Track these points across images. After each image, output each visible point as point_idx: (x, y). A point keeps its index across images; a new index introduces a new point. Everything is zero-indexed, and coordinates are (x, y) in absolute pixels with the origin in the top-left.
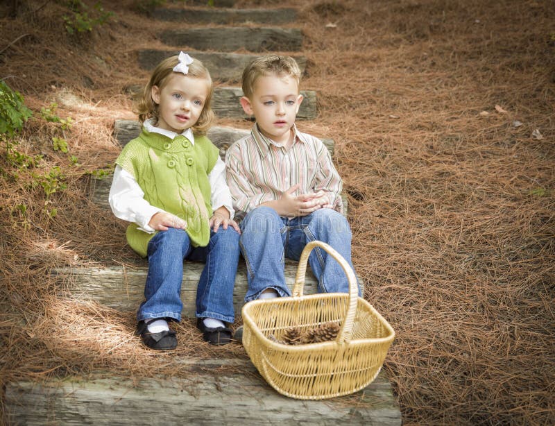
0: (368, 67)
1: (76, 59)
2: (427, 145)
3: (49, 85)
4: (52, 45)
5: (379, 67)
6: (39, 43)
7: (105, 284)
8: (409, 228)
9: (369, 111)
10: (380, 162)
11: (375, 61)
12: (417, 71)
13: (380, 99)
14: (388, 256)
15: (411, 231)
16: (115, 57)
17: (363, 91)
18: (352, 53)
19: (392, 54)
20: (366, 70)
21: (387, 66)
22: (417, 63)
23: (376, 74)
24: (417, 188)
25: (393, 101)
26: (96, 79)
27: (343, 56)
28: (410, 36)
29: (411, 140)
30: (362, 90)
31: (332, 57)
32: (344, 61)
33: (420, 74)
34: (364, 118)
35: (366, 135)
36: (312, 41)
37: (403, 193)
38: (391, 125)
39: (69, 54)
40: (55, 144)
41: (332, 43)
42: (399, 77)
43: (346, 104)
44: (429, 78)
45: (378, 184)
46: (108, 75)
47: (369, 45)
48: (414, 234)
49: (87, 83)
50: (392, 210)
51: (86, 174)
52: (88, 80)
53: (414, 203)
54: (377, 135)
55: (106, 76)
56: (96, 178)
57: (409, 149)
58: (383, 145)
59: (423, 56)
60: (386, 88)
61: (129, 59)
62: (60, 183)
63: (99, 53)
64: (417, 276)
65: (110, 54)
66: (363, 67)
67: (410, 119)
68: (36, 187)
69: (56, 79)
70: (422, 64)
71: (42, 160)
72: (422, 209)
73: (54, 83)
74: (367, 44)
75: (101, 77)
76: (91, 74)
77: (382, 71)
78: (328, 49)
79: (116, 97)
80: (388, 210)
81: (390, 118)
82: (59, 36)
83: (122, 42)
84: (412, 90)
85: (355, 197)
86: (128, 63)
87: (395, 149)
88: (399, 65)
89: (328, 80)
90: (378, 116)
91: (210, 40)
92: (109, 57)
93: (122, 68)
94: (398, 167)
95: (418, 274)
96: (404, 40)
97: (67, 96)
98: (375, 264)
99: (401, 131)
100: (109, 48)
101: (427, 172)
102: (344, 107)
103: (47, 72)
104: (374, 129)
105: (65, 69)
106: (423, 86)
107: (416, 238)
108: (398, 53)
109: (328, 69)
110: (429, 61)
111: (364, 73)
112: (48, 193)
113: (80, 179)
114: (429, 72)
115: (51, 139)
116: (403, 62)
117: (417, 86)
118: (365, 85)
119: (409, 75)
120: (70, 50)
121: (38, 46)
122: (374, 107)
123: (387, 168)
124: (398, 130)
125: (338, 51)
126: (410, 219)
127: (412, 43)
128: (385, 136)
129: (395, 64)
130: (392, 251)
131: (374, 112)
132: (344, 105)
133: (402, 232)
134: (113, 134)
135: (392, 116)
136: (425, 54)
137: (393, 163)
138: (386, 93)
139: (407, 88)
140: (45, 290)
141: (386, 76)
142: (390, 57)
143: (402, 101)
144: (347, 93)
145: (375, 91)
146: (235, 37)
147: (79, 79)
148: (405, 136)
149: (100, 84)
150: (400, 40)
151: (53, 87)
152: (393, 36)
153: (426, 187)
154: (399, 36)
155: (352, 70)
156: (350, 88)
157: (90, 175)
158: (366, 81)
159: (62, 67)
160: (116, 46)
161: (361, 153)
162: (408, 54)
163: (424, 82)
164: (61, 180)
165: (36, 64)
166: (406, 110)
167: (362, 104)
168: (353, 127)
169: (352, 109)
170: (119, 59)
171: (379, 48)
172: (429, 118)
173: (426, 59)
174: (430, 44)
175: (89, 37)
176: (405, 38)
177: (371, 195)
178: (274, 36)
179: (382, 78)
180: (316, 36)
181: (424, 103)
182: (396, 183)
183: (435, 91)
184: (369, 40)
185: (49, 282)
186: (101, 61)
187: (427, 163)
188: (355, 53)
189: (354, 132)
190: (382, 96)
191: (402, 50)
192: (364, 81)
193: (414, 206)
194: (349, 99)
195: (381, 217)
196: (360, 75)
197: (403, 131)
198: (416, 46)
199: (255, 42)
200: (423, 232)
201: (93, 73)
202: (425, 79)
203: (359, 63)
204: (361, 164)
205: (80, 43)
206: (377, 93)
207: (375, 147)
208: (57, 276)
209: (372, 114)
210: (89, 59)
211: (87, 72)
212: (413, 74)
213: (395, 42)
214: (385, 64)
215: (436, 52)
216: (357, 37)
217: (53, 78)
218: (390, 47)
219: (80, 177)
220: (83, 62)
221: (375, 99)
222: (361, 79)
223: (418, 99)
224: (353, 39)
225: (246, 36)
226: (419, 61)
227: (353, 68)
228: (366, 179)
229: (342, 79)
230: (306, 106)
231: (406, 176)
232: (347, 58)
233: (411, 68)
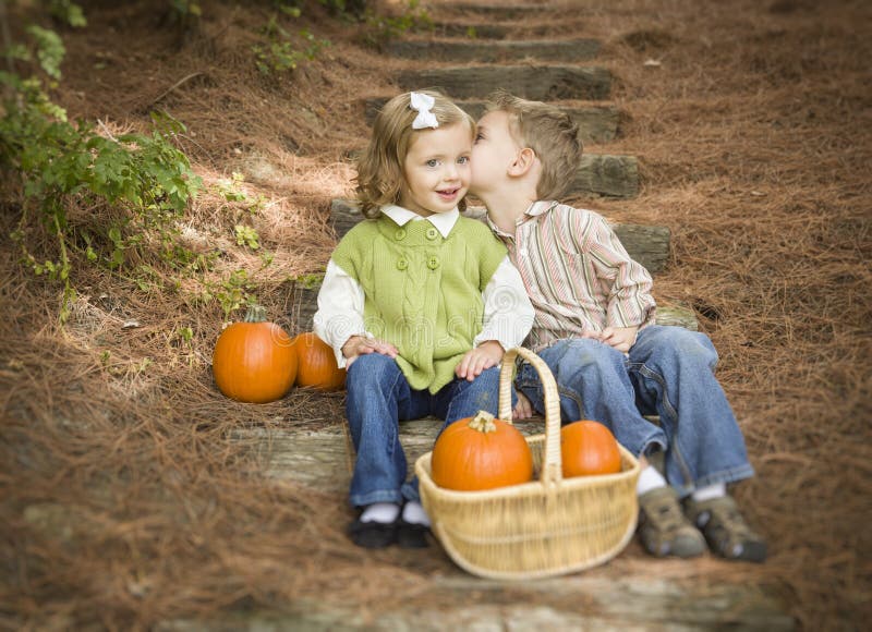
0: (712, 122)
1: (273, 110)
2: (813, 236)
3: (232, 148)
4: (236, 90)
5: (729, 122)
6: (216, 86)
7: (319, 454)
8: (796, 362)
9: (718, 185)
10: (742, 262)
11: (721, 112)
12: (788, 125)
13: (735, 168)
14: (767, 408)
15: (800, 367)
16: (331, 109)
17: (707, 157)
18: (686, 101)
19: (747, 103)
20: (709, 125)
21: (741, 120)
22: (786, 115)
23: (726, 132)
24: (804, 301)
25: (755, 170)
26: (302, 140)
27: (674, 107)
28: (772, 76)
29: (788, 228)
30: (705, 154)
31: (657, 107)
32: (675, 113)
33: (792, 131)
34: (711, 196)
35: (717, 220)
36: (626, 85)
37: (783, 308)
38: (755, 206)
39: (262, 104)
40: (240, 235)
41: (654, 87)
42: (760, 136)
43: (684, 176)
44: (807, 136)
45: (742, 294)
46: (321, 135)
47: (712, 89)
48: (806, 372)
49: (289, 146)
50: (768, 335)
51: (288, 281)
52: (290, 143)
53: (799, 323)
54: (735, 221)
55: (317, 136)
56: (302, 287)
57: (786, 241)
58: (745, 235)
59: (795, 104)
60: (742, 150)
61: (352, 113)
62: (246, 295)
63: (307, 102)
64: (815, 439)
65: (323, 104)
66: (705, 122)
67: (784, 197)
68: (210, 301)
69: (242, 138)
70: (793, 115)
71: (219, 260)
72: (813, 333)
73: (238, 145)
74: (709, 87)
75: (310, 137)
76: (295, 132)
77: (733, 127)
78: (650, 96)
79: (332, 167)
80: (760, 334)
81: (752, 195)
82: (247, 76)
83: (341, 87)
84: (781, 154)
85: (707, 315)
86: (350, 118)
87: (764, 242)
88: (760, 118)
89: (654, 141)
90: (732, 193)
91: (473, 85)
92: (322, 109)
93: (342, 126)
94: (771, 268)
95: (818, 435)
96: (764, 82)
97: (258, 165)
98: (748, 421)
99: (770, 215)
100: (321, 96)
101: (817, 276)
102: (681, 180)
103: (229, 129)
104: (729, 211)
105: (255, 125)
106: (799, 148)
107: (808, 380)
108: (756, 101)
109: (652, 125)
110: (805, 112)
111: (706, 129)
112: (227, 310)
113: (278, 289)
114: (805, 128)
115: (233, 228)
116: (763, 114)
117: (789, 148)
118: (709, 148)
119: (775, 132)
120: (263, 98)
121: (214, 90)
122: (725, 179)
123: (753, 270)
124: (765, 213)
125: (664, 99)
126: (796, 348)
127: (775, 86)
128: (747, 222)
129: (753, 116)
130: (772, 400)
131: (727, 186)
132: (679, 177)
133: (786, 368)
134: (328, 221)
135: (754, 193)
136: (798, 101)
137: (761, 263)
138: (743, 159)
139: (775, 151)
140: (220, 465)
141: (743, 134)
142: (746, 107)
143: (769, 170)
144: (685, 158)
145: (726, 156)
146: (510, 81)
147: (277, 140)
148: (778, 223)
149: (309, 147)
150: (757, 82)
151: (238, 151)
152: (746, 77)
153: (817, 299)
154: (756, 76)
155: (688, 127)
156: (687, 152)
157: (294, 282)
158: (711, 141)
159: (251, 122)
160: (332, 93)
161: (711, 249)
162: (771, 103)
163: (799, 142)
164: (247, 291)
165: (212, 116)
166: (775, 183)
167: (707, 175)
168: (695, 209)
169: (692, 183)
170: (338, 113)
171: (727, 93)
172: (811, 195)
173: (799, 109)
174: (804, 86)
175: (293, 79)
176: (765, 78)
177: (732, 313)
178: (569, 78)
179: (735, 136)
180: (631, 77)
181: (802, 172)
182: (770, 293)
183: (817, 154)
184: (711, 82)
185: (227, 452)
186: (310, 114)
187: (816, 263)
188: (691, 101)
189: (699, 217)
190: (736, 163)
191: (762, 95)
192: (707, 142)
193: (799, 329)
194: (687, 168)
195: (751, 345)
196: (701, 133)
197: (774, 215)
198: (783, 90)
199: (539, 88)
200: (818, 370)
201: (298, 131)
202: (801, 137)
203: (698, 116)
204: (712, 264)
205: (276, 88)
206: (730, 159)
207: (732, 238)
208: (241, 443)
209: (724, 190)
210: (292, 111)
211: (290, 130)
212: (781, 132)
213: (751, 84)
214: (737, 116)
215: (815, 98)
216: (692, 79)
217: (237, 138)
218: (744, 92)
219: (278, 285)
220: (283, 116)
221: (727, 167)
222: (703, 139)
223: (794, 168)
224: (686, 82)
225: (527, 79)
226: (789, 110)
227: (690, 123)
228: (723, 287)
229: (673, 139)
230: (623, 179)
231: (786, 282)
232: (680, 109)
233: (777, 123)
